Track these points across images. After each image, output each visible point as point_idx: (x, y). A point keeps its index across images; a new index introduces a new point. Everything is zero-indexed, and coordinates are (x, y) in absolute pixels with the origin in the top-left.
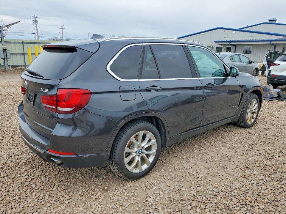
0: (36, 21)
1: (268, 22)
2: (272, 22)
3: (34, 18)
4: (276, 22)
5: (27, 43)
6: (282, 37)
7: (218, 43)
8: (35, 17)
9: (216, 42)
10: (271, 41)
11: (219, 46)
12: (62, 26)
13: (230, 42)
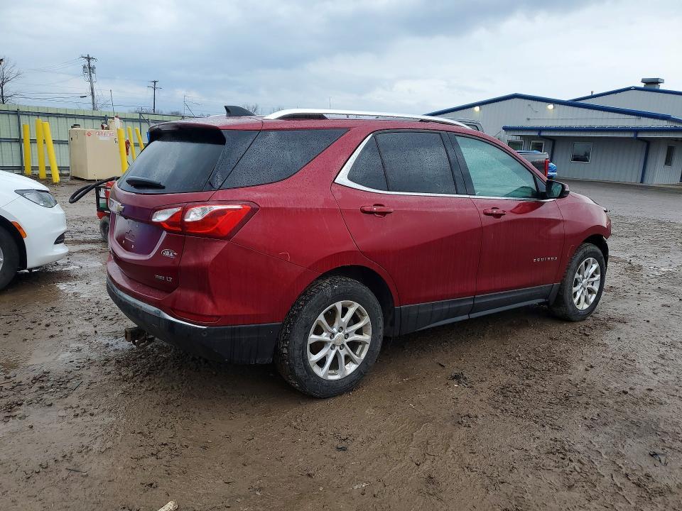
0: (90, 68)
1: (642, 85)
2: (651, 85)
3: (86, 60)
4: (662, 87)
5: (28, 114)
6: (665, 121)
7: (512, 133)
8: (89, 59)
9: (506, 129)
10: (636, 131)
11: (514, 139)
12: (155, 82)
13: (540, 130)
